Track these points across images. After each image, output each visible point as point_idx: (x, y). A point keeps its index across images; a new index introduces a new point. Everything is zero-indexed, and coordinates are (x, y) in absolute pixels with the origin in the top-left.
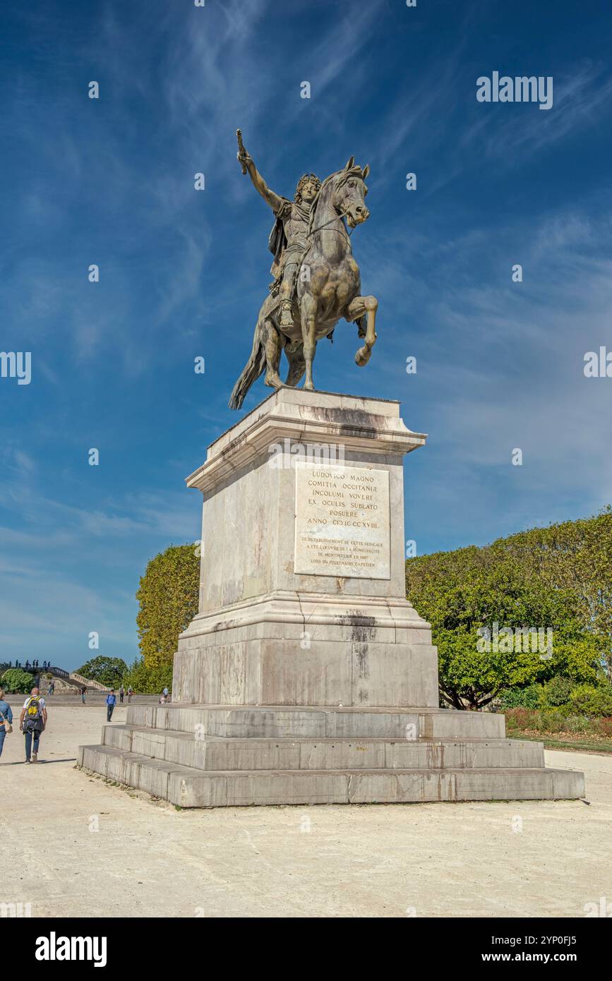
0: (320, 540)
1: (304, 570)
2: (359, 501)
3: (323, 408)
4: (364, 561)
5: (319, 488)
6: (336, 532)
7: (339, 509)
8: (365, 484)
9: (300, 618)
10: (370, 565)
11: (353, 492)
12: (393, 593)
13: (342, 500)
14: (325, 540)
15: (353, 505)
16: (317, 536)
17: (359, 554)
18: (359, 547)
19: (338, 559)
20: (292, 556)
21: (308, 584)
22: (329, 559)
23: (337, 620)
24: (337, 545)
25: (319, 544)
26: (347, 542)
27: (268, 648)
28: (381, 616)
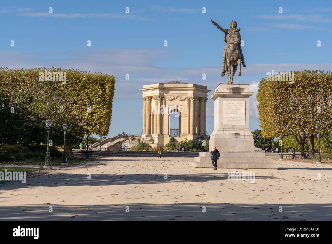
0: (229, 117)
1: (225, 124)
2: (238, 108)
3: (229, 88)
4: (239, 121)
5: (228, 106)
6: (233, 115)
7: (233, 110)
8: (239, 104)
9: (223, 134)
10: (240, 122)
11: (236, 106)
12: (246, 128)
13: (234, 108)
14: (230, 117)
15: (236, 109)
16: (228, 117)
17: (238, 120)
18: (238, 118)
19: (233, 121)
20: (222, 121)
21: (226, 127)
22: (231, 121)
23: (231, 134)
24: (232, 118)
25: (228, 118)
26: (235, 117)
27: (216, 140)
28: (241, 133)
